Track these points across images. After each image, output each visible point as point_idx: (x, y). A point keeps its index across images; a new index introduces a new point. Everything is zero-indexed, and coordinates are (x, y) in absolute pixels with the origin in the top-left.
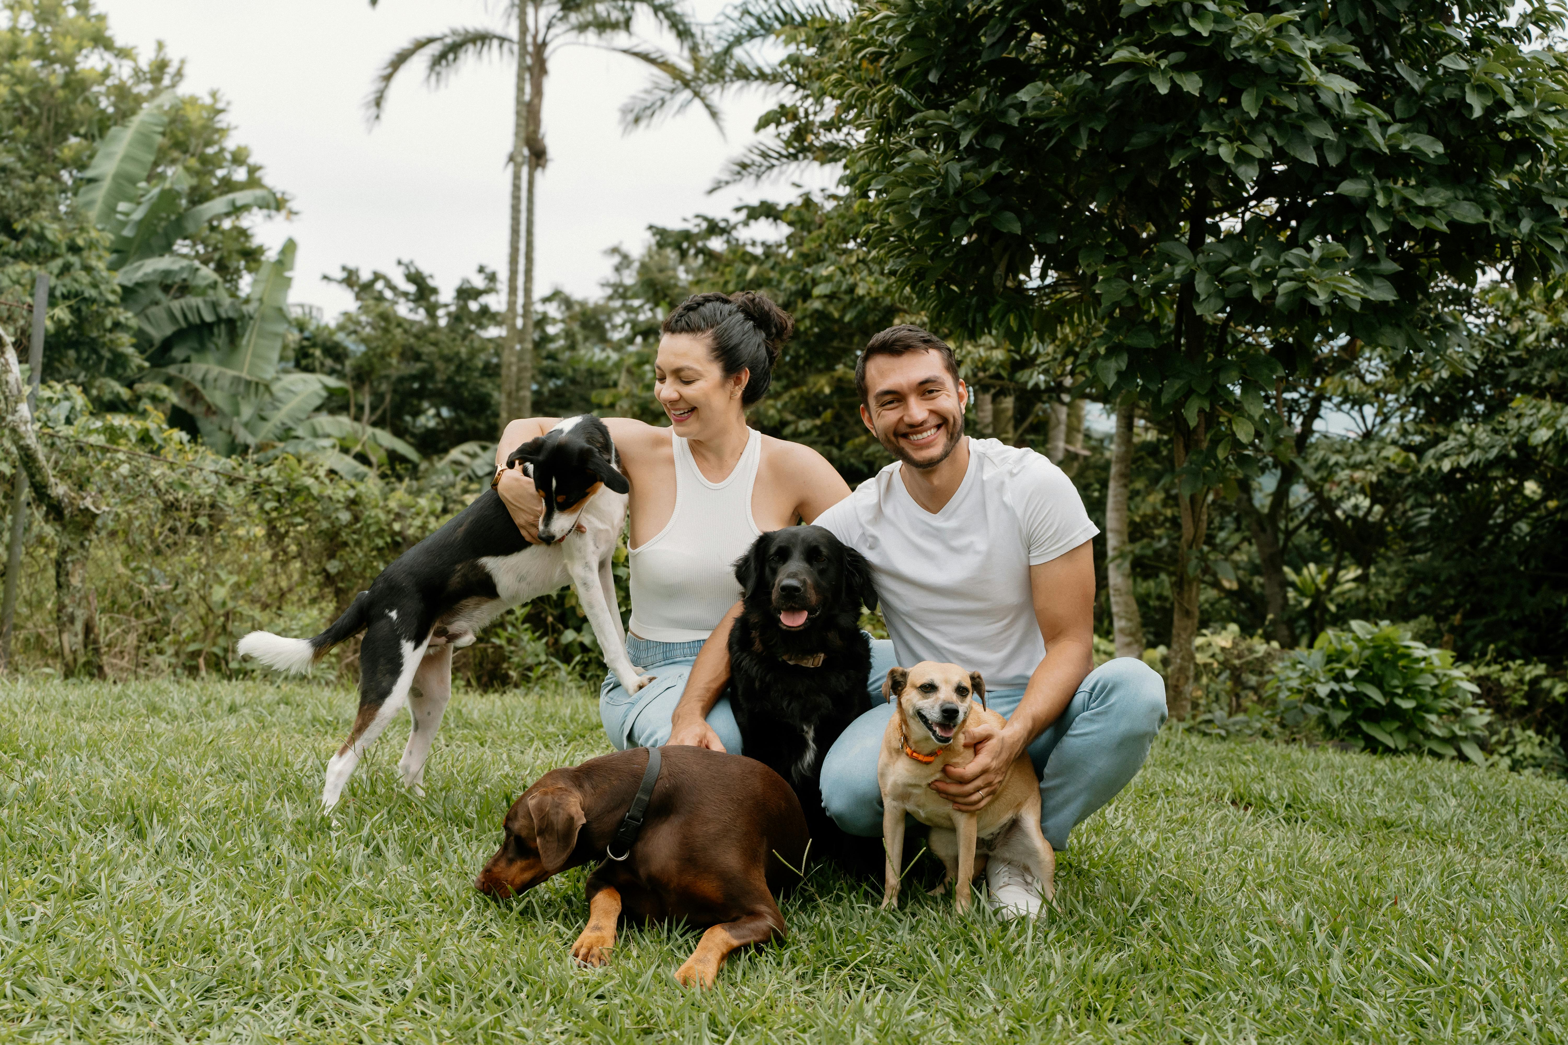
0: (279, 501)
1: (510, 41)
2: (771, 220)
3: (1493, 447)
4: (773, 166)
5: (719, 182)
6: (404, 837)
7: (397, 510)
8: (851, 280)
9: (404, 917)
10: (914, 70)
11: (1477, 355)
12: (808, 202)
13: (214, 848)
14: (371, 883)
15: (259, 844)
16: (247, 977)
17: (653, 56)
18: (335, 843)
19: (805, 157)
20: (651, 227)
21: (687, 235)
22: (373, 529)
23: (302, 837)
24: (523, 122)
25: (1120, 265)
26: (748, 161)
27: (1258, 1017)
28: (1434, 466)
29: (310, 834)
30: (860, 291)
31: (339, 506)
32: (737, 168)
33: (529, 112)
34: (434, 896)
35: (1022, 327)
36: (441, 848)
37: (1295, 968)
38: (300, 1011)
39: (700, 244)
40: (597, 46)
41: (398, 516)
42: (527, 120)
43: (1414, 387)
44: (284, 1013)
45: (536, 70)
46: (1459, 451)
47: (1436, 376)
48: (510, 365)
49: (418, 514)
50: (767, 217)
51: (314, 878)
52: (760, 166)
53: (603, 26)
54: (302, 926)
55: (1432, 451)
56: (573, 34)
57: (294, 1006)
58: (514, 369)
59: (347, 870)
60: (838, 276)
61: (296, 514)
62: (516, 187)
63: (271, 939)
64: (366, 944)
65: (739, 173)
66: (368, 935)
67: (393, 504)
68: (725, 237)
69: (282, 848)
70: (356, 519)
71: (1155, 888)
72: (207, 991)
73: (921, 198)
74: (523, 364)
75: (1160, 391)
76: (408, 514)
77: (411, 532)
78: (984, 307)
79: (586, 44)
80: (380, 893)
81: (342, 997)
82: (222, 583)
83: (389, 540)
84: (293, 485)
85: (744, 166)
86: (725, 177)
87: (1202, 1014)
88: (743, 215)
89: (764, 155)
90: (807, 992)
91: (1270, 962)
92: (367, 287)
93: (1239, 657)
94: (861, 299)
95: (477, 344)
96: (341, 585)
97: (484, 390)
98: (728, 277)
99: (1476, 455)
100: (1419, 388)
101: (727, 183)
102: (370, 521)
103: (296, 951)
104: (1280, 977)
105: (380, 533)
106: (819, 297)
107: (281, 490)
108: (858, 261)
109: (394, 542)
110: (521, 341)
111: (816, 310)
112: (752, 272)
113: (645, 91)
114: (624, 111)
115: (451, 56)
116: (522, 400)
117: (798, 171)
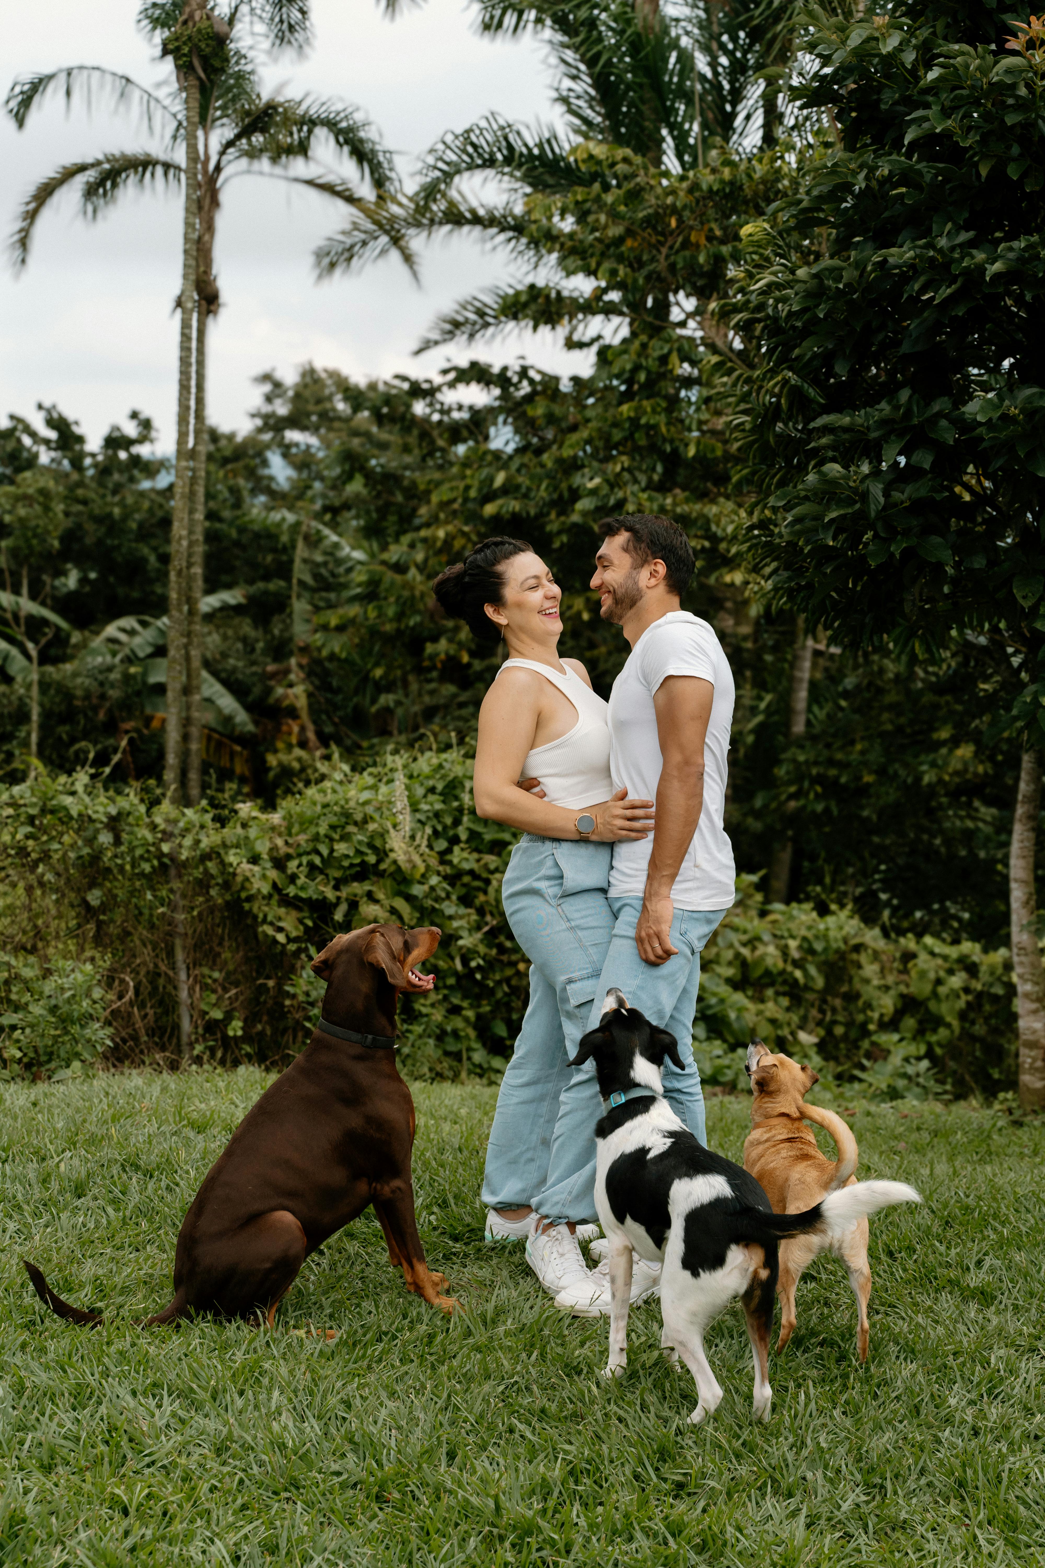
0: (33, 823)
1: (178, 169)
2: (482, 385)
4: (489, 324)
5: (428, 342)
7: (162, 826)
17: (338, 187)
22: (139, 852)
24: (192, 262)
26: (460, 318)
31: (100, 825)
32: (448, 326)
33: (198, 250)
40: (270, 175)
41: (167, 836)
42: (197, 259)
45: (207, 202)
48: (180, 538)
49: (188, 830)
50: (479, 381)
52: (475, 324)
53: (278, 151)
56: (244, 163)
58: (185, 543)
61: (52, 838)
62: (185, 336)
65: (450, 332)
67: (159, 821)
68: (428, 400)
70: (118, 841)
74: (194, 537)
76: (176, 832)
77: (180, 853)
79: (259, 173)
83: (156, 863)
84: (48, 806)
85: (456, 324)
86: (435, 336)
88: (451, 377)
89: (480, 312)
96: (102, 917)
98: (468, 481)
101: (436, 343)
102: (134, 842)
105: (147, 855)
107: (35, 811)
108: (623, 469)
109: (162, 865)
110: (191, 511)
111: (575, 525)
112: (500, 479)
113: (343, 233)
114: (320, 254)
115: (109, 184)
116: (193, 578)
117: (515, 332)
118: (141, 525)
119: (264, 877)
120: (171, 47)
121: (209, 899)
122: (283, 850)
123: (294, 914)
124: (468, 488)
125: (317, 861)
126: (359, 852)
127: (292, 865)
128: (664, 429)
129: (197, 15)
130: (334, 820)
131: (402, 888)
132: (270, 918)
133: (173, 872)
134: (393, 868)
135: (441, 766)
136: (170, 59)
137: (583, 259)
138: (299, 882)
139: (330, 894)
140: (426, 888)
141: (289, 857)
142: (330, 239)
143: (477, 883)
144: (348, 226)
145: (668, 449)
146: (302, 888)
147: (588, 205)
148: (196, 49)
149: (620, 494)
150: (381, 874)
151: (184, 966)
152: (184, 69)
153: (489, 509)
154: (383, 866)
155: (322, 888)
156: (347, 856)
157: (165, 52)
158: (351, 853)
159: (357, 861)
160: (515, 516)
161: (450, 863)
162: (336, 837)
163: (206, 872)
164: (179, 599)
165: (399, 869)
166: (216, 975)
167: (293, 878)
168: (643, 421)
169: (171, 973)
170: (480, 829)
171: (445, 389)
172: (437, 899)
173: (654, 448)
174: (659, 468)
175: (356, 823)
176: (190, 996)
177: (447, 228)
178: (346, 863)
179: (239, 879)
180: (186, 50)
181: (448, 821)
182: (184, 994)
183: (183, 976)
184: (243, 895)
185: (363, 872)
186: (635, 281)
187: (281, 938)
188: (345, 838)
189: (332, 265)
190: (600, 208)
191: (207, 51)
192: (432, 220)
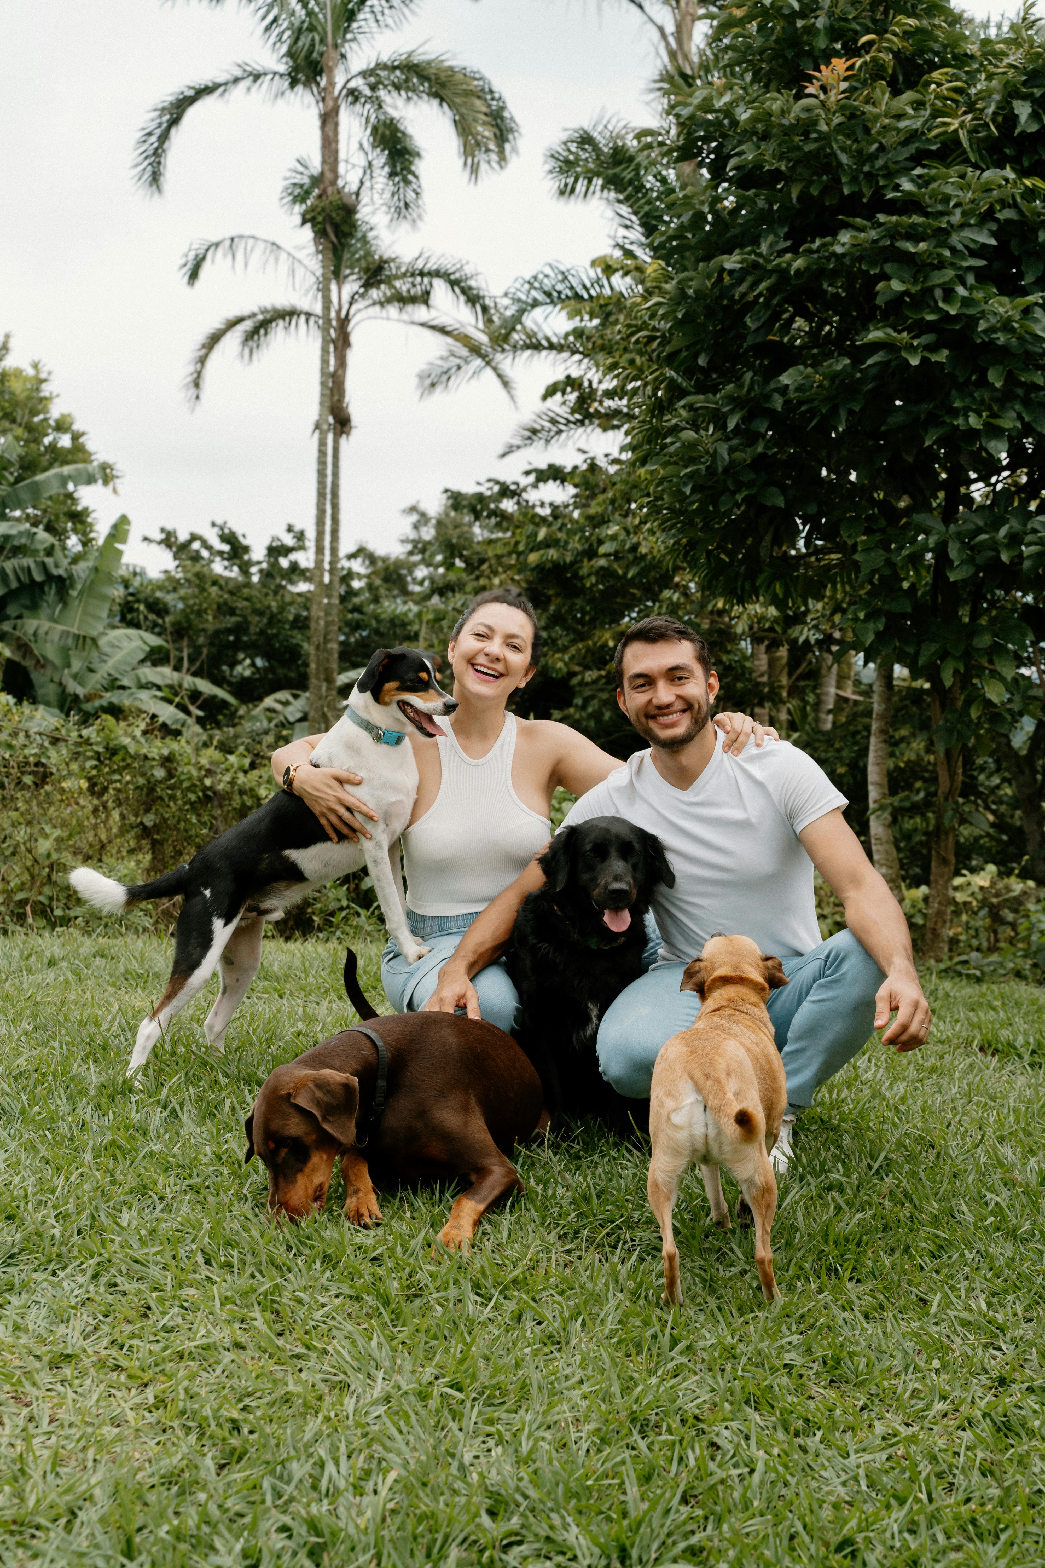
0: (99, 759)
1: (316, 316)
2: (558, 482)
4: (561, 431)
5: (511, 446)
6: (200, 1098)
7: (208, 766)
8: (633, 541)
9: (196, 1180)
10: (684, 354)
12: (593, 467)
13: (23, 1112)
14: (166, 1147)
15: (64, 1107)
16: (47, 1242)
17: (449, 329)
18: (134, 1106)
19: (591, 423)
20: (446, 491)
21: (480, 498)
22: (186, 785)
23: (104, 1100)
24: (328, 392)
25: (878, 536)
26: (538, 427)
27: (989, 1275)
29: (112, 1098)
30: (643, 550)
31: (154, 763)
32: (528, 434)
33: (334, 382)
34: (224, 1157)
35: (787, 594)
36: (233, 1109)
37: (1027, 1226)
38: (95, 1276)
39: (493, 506)
40: (398, 320)
41: (209, 773)
42: (332, 390)
44: (80, 1279)
45: (340, 342)
48: (318, 618)
49: (227, 770)
50: (555, 479)
51: (113, 1143)
52: (550, 431)
53: (403, 300)
54: (99, 1193)
56: (375, 309)
57: (90, 1272)
58: (322, 623)
59: (145, 1133)
60: (623, 535)
61: (114, 772)
62: (322, 453)
63: (71, 1207)
64: (159, 1208)
65: (530, 438)
66: (161, 1199)
67: (204, 761)
68: (516, 499)
69: (86, 1111)
70: (170, 775)
71: (900, 1144)
72: (11, 1257)
73: (691, 476)
74: (330, 619)
75: (917, 654)
76: (218, 771)
77: (220, 787)
78: (752, 576)
79: (388, 318)
80: (174, 1156)
81: (136, 1261)
82: (47, 836)
83: (201, 794)
84: (111, 745)
85: (534, 432)
86: (517, 441)
87: (937, 1272)
88: (532, 478)
89: (553, 421)
90: (568, 1252)
91: (1004, 1219)
92: (185, 546)
93: (997, 895)
94: (643, 557)
95: (288, 599)
96: (156, 837)
97: (294, 641)
98: (518, 538)
101: (518, 447)
102: (183, 777)
103: (93, 1217)
104: (1012, 1234)
105: (192, 788)
106: (604, 555)
107: (100, 749)
109: (206, 797)
111: (602, 567)
112: (542, 533)
113: (442, 358)
114: (422, 377)
115: (262, 331)
116: (330, 652)
117: (584, 436)
118: (297, 617)
120: (308, 217)
124: (517, 543)
129: (330, 190)
136: (308, 226)
142: (431, 364)
144: (445, 354)
147: (610, 308)
148: (329, 218)
149: (635, 540)
152: (320, 234)
153: (535, 557)
157: (304, 222)
160: (554, 564)
163: (243, 804)
164: (317, 669)
171: (529, 489)
180: (320, 219)
189: (433, 385)
190: (620, 311)
191: (338, 219)
192: (515, 347)
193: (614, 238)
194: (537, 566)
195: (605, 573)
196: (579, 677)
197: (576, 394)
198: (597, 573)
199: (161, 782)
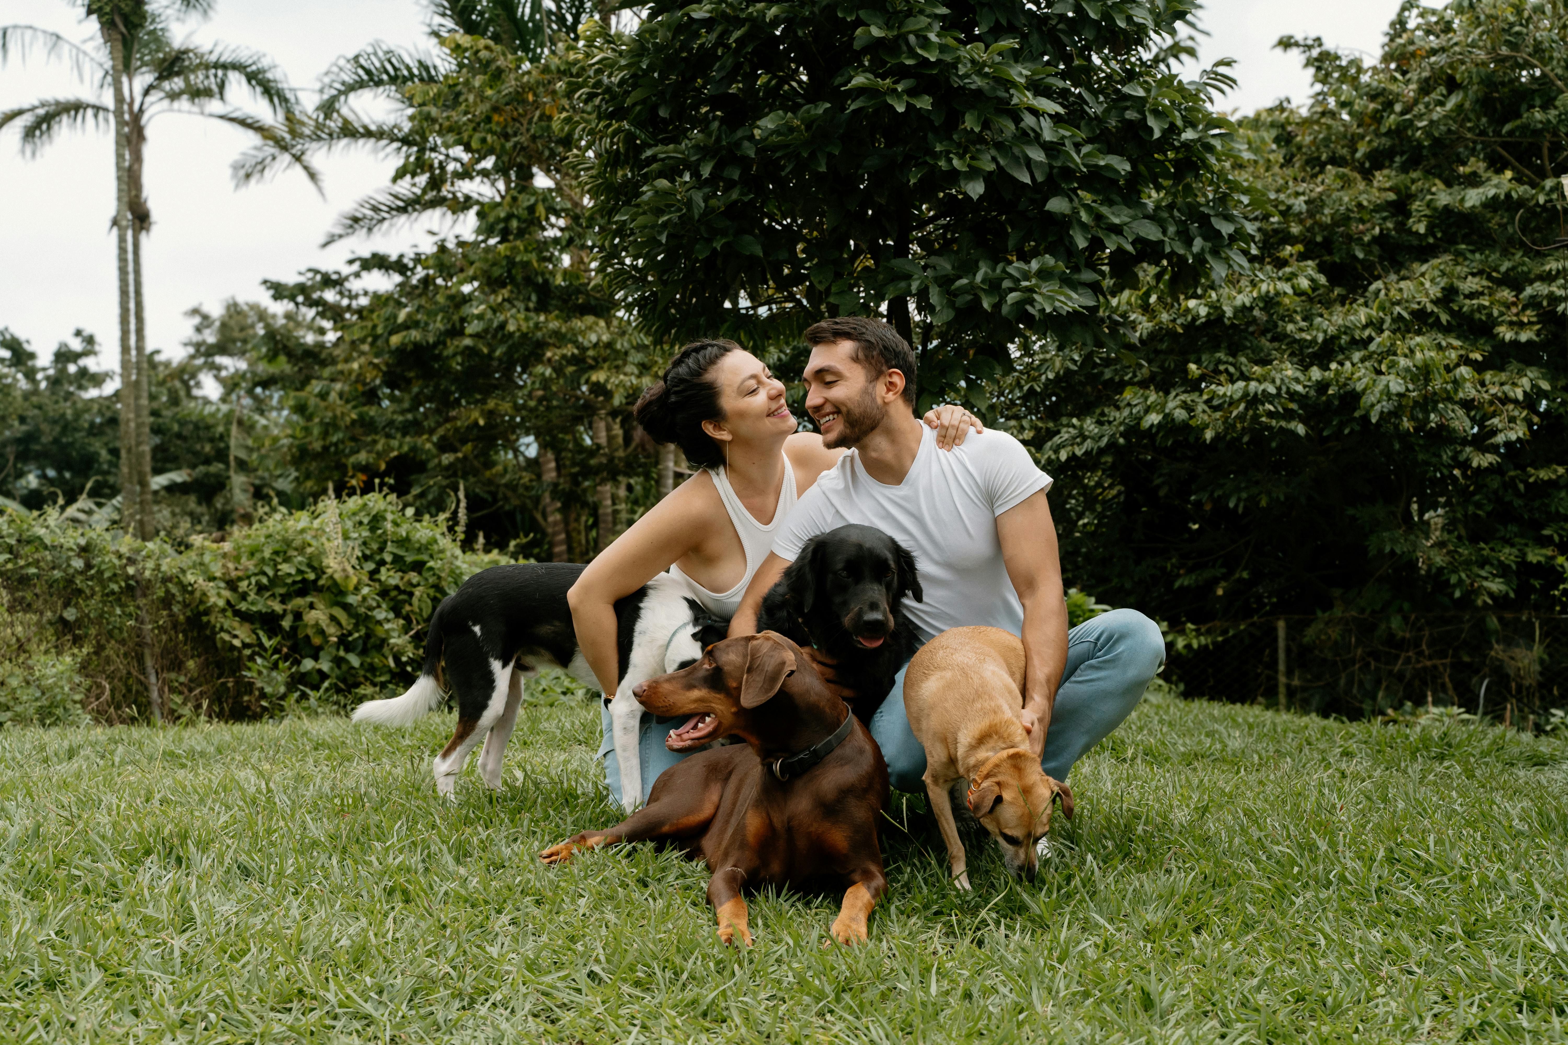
0: (11, 552)
1: (106, 110)
2: (382, 270)
3: (1103, 436)
4: (384, 219)
5: (333, 236)
7: (128, 554)
8: (502, 318)
11: (1076, 358)
12: (443, 248)
17: (249, 121)
19: (415, 210)
20: (265, 282)
21: (302, 288)
22: (107, 575)
24: (125, 187)
25: (849, 280)
26: (359, 215)
28: (1053, 457)
30: (511, 327)
31: (71, 554)
32: (349, 222)
33: (129, 177)
39: (315, 295)
40: (189, 112)
41: (131, 561)
42: (129, 185)
43: (1026, 388)
45: (135, 136)
46: (1072, 441)
47: (1043, 377)
48: (128, 421)
50: (379, 268)
52: (372, 219)
53: (197, 93)
55: (1049, 444)
56: (166, 103)
58: (132, 425)
60: (489, 315)
61: (29, 565)
62: (122, 250)
65: (351, 227)
67: (124, 550)
68: (338, 288)
70: (88, 566)
73: (665, 225)
74: (140, 420)
76: (139, 558)
77: (147, 574)
79: (179, 111)
83: (123, 584)
84: (24, 537)
85: (356, 220)
86: (338, 231)
88: (356, 267)
89: (375, 209)
94: (511, 335)
95: (80, 405)
96: (77, 631)
99: (1088, 444)
100: (1031, 388)
101: (340, 236)
102: (103, 567)
105: (114, 577)
106: (471, 336)
107: (13, 542)
108: (504, 300)
109: (129, 586)
110: (137, 398)
111: (467, 348)
112: (402, 315)
113: (255, 148)
114: (236, 167)
115: (44, 126)
116: (141, 455)
117: (407, 225)
118: (92, 424)
119: (219, 595)
120: (94, 7)
121: (171, 615)
122: (234, 574)
123: (247, 626)
124: (375, 327)
125: (265, 580)
126: (300, 572)
127: (243, 585)
128: (535, 264)
130: (277, 547)
131: (339, 599)
132: (226, 627)
133: (138, 593)
134: (330, 582)
135: (365, 505)
136: (94, 17)
137: (459, 133)
138: (250, 599)
139: (278, 607)
140: (359, 598)
141: (240, 579)
142: (244, 154)
143: (402, 597)
145: (540, 280)
146: (253, 603)
147: (459, 88)
148: (116, 9)
150: (320, 590)
151: (153, 672)
152: (108, 25)
153: (395, 340)
154: (321, 582)
155: (270, 603)
156: (289, 575)
157: (90, 12)
158: (293, 571)
159: (299, 578)
160: (417, 345)
161: (379, 581)
162: (279, 560)
163: (167, 591)
164: (130, 473)
165: (335, 583)
166: (182, 679)
167: (244, 597)
168: (518, 259)
169: (142, 678)
170: (401, 553)
171: (352, 278)
172: (371, 609)
173: (529, 281)
174: (534, 298)
175: (296, 549)
176: (161, 697)
177: (344, 141)
178: (289, 581)
179: (197, 594)
180: (108, 9)
181: (375, 546)
182: (155, 695)
183: (153, 679)
184: (201, 608)
185: (304, 588)
186: (503, 146)
187: (237, 643)
188: (287, 560)
189: (248, 176)
190: (470, 91)
191: (127, 10)
192: (331, 135)
193: (429, 25)
194: (397, 349)
195: (470, 352)
196: (436, 461)
197: (427, 175)
198: (462, 353)
199: (81, 573)
